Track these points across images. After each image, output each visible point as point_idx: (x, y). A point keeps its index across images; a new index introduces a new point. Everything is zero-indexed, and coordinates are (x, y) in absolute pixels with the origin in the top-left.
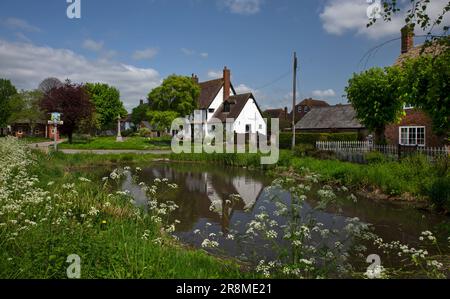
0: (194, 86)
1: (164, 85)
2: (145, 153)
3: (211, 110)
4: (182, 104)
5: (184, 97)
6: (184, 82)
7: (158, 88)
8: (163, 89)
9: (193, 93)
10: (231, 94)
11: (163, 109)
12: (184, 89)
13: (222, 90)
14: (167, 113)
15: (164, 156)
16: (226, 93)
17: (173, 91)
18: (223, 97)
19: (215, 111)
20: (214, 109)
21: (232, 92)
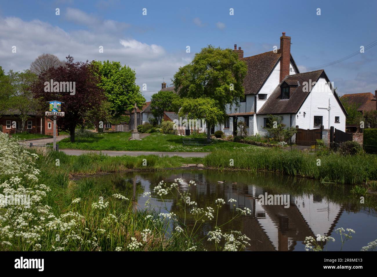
0: (238, 63)
1: (197, 62)
2: (171, 155)
3: (262, 97)
4: (221, 89)
5: (224, 78)
6: (225, 56)
7: (188, 66)
8: (195, 69)
9: (236, 72)
10: (292, 73)
11: (195, 95)
12: (224, 67)
13: (278, 67)
14: (201, 100)
15: (196, 160)
16: (283, 72)
17: (209, 70)
18: (280, 78)
19: (268, 97)
20: (266, 95)
21: (293, 70)
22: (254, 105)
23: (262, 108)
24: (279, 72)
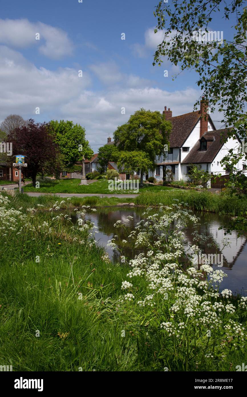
0: (164, 123)
1: (131, 122)
2: (109, 196)
3: (186, 149)
4: (150, 144)
5: (153, 135)
6: (154, 118)
7: (125, 126)
8: (130, 127)
9: (163, 129)
10: (210, 129)
11: (130, 149)
12: (153, 126)
13: (198, 125)
14: (134, 153)
15: (129, 200)
16: (203, 128)
17: (142, 128)
18: (200, 134)
19: (190, 149)
20: (189, 148)
21: (211, 127)
22: (179, 156)
23: (185, 159)
24: (199, 129)
